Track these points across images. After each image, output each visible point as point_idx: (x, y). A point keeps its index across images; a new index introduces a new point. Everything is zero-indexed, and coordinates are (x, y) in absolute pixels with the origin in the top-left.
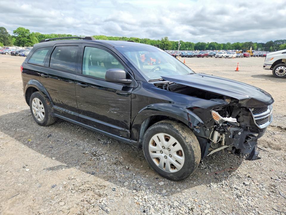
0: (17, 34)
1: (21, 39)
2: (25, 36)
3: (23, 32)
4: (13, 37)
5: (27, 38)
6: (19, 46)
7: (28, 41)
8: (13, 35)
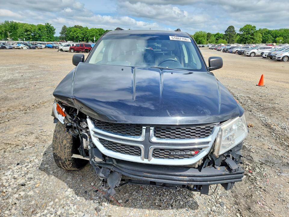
0: (242, 32)
1: (245, 36)
2: (249, 33)
3: (249, 29)
4: (238, 34)
5: (251, 35)
6: (240, 43)
7: (251, 38)
8: (239, 32)
